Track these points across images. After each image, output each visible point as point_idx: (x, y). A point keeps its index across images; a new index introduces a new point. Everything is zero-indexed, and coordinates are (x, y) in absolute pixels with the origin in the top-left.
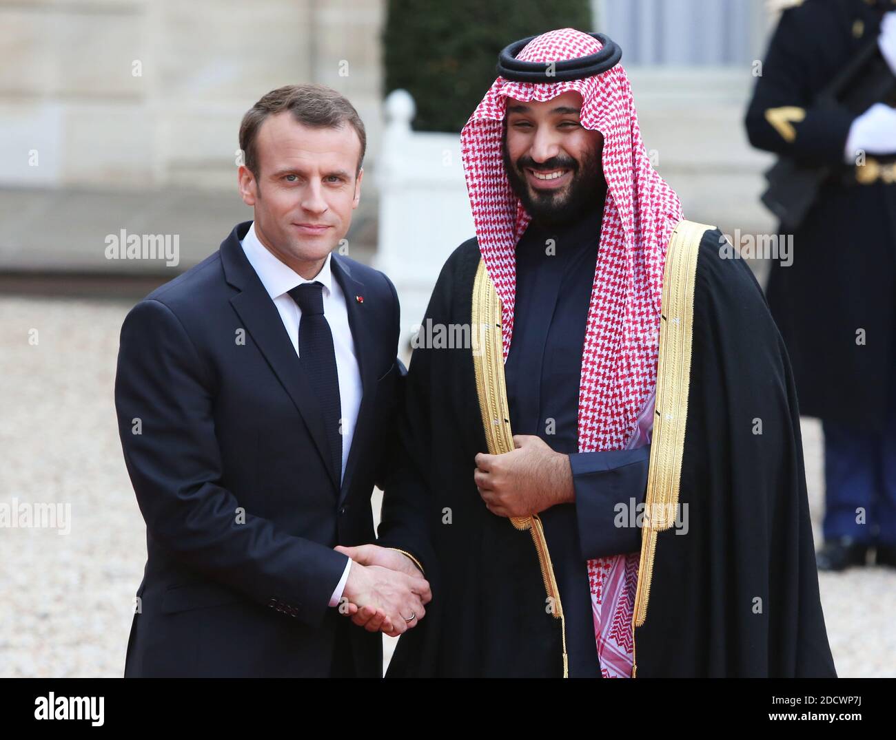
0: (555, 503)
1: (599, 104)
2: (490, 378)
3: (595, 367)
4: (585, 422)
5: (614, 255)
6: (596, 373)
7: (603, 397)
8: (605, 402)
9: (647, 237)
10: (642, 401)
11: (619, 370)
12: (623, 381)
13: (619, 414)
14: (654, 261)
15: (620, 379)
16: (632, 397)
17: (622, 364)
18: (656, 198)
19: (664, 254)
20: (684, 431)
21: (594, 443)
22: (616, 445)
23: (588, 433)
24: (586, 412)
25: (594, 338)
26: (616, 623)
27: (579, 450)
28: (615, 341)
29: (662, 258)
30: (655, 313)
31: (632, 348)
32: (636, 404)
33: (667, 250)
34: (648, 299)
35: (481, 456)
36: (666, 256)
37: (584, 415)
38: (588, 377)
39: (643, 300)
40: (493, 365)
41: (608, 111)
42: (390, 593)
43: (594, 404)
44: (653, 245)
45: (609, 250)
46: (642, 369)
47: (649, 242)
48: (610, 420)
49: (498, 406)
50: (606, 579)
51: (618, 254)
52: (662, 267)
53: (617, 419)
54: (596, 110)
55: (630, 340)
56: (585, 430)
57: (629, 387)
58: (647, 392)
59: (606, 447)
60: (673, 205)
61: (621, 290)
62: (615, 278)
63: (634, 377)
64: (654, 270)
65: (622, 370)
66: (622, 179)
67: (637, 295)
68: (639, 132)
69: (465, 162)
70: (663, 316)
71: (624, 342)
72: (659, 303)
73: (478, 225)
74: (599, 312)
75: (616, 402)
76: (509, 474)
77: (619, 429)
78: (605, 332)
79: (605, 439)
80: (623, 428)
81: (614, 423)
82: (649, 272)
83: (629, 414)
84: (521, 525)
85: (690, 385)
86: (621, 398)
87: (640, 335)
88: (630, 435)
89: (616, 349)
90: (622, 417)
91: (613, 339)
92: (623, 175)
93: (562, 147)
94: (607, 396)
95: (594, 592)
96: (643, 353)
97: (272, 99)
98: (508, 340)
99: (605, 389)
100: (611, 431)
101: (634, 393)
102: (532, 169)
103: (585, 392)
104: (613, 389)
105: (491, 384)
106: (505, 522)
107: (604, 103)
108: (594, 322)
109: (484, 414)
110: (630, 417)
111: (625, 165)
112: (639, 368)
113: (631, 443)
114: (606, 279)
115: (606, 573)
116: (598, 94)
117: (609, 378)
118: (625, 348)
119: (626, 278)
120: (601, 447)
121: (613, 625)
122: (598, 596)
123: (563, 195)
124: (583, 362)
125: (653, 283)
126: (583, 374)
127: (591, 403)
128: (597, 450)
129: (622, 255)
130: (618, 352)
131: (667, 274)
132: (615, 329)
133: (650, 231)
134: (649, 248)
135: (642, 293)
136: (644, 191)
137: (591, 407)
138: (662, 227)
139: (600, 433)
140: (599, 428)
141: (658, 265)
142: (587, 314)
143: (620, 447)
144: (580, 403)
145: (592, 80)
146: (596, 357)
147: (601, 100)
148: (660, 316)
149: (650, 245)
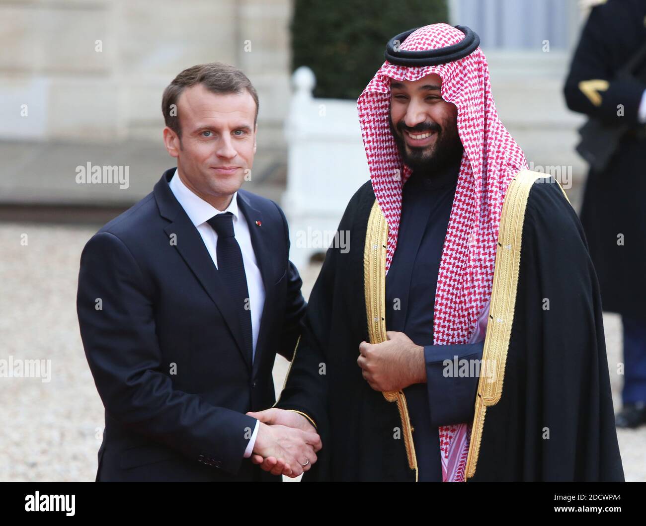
0: (413, 383)
1: (458, 83)
2: (375, 286)
3: (448, 280)
4: (439, 321)
5: (466, 196)
6: (448, 285)
7: (453, 303)
8: (454, 307)
9: (491, 183)
10: (482, 307)
11: (465, 283)
12: (467, 291)
13: (464, 316)
14: (494, 202)
15: (465, 290)
16: (474, 304)
17: (467, 279)
18: (501, 153)
19: (503, 196)
20: (510, 331)
21: (445, 338)
22: (461, 339)
23: (441, 329)
24: (440, 314)
25: (448, 258)
26: (459, 473)
27: (433, 342)
28: (462, 261)
29: (502, 199)
30: (494, 241)
31: (476, 267)
32: (477, 309)
33: (506, 193)
34: (490, 230)
35: (364, 344)
36: (505, 198)
37: (438, 316)
38: (442, 288)
39: (485, 231)
40: (378, 276)
41: (463, 88)
42: (289, 446)
43: (446, 308)
44: (494, 189)
45: (463, 192)
46: (483, 282)
47: (492, 187)
48: (457, 320)
49: (378, 308)
50: (452, 440)
51: (469, 195)
52: (501, 206)
53: (462, 319)
54: (455, 87)
55: (474, 260)
56: (439, 327)
57: (472, 296)
58: (486, 300)
59: (454, 341)
60: (517, 158)
61: (469, 223)
62: (465, 213)
63: (476, 289)
64: (494, 208)
65: (467, 284)
66: (475, 139)
67: (481, 227)
68: (492, 103)
69: (362, 124)
70: (499, 244)
71: (469, 262)
72: (497, 234)
73: (372, 171)
74: (453, 239)
75: (462, 307)
76: (379, 359)
77: (464, 327)
78: (456, 253)
79: (454, 334)
80: (467, 326)
81: (461, 323)
82: (491, 210)
83: (471, 316)
84: (390, 398)
85: (517, 297)
86: (465, 305)
87: (482, 257)
88: (472, 332)
89: (463, 267)
90: (466, 319)
91: (461, 259)
92: (476, 136)
93: (428, 115)
94: (455, 303)
95: (443, 449)
96: (484, 270)
97: (186, 76)
98: (390, 258)
99: (454, 296)
100: (458, 329)
101: (476, 300)
102: (408, 131)
103: (439, 299)
104: (459, 298)
105: (375, 291)
106: (379, 395)
107: (461, 82)
108: (449, 246)
109: (368, 313)
110: (472, 319)
111: (477, 129)
112: (480, 282)
113: (473, 338)
114: (459, 214)
115: (452, 436)
116: (457, 75)
117: (457, 289)
118: (470, 266)
119: (473, 214)
120: (451, 340)
121: (457, 475)
122: (446, 453)
123: (430, 151)
124: (439, 276)
125: (493, 218)
126: (438, 285)
127: (443, 307)
128: (447, 343)
129: (472, 196)
130: (464, 269)
131: (504, 211)
132: (463, 252)
133: (493, 178)
134: (492, 191)
135: (486, 225)
136: (492, 148)
137: (444, 310)
138: (504, 176)
139: (450, 330)
140: (449, 326)
141: (498, 205)
142: (444, 239)
143: (465, 340)
144: (435, 307)
145: (452, 65)
146: (449, 273)
147: (459, 80)
148: (497, 243)
149: (493, 189)
